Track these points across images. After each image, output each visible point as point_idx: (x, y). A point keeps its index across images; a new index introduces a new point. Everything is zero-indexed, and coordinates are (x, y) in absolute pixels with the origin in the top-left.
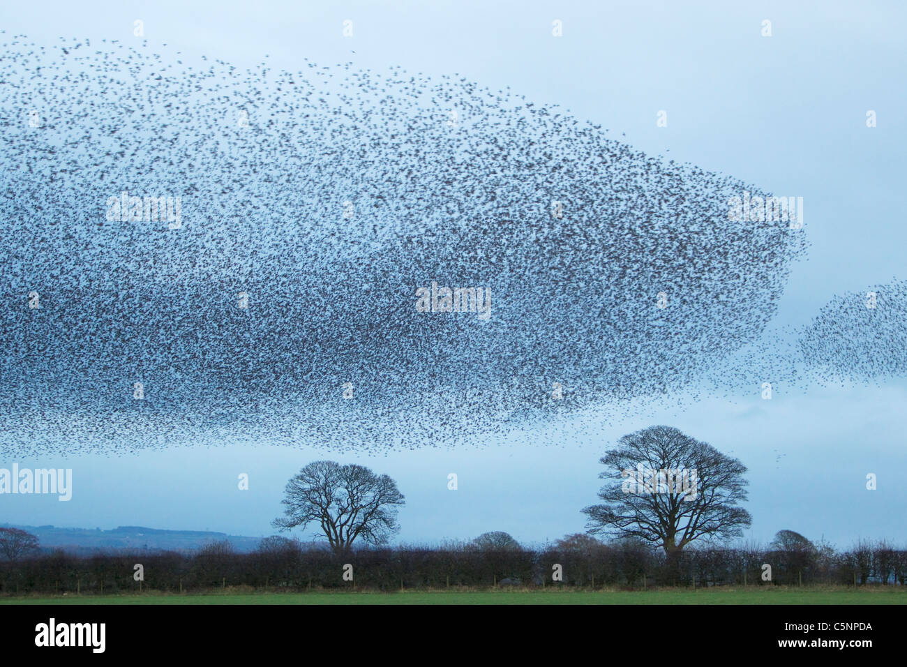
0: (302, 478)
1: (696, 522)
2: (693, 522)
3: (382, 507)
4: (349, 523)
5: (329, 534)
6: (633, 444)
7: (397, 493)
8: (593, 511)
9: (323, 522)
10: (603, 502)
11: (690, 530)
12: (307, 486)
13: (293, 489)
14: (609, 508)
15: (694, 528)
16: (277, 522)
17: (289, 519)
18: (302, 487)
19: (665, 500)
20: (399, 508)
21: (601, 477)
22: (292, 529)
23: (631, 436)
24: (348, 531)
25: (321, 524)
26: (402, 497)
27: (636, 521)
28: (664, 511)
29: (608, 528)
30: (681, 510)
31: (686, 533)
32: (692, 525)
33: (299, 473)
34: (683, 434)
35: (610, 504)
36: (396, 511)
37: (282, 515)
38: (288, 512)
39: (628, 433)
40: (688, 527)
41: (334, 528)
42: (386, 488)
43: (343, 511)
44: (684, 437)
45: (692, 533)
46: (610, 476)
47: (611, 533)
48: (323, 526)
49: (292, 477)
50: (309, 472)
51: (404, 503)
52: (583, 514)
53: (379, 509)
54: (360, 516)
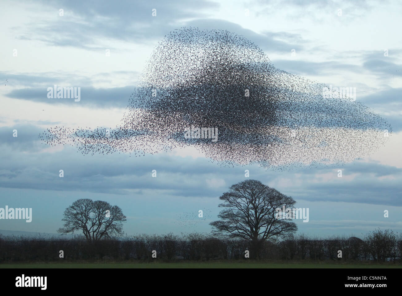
0: (72, 207)
1: (269, 230)
2: (268, 230)
3: (114, 222)
4: (97, 231)
5: (86, 235)
6: (237, 189)
7: (122, 215)
8: (215, 224)
9: (84, 230)
10: (220, 219)
11: (266, 234)
12: (75, 212)
13: (68, 213)
14: (224, 222)
15: (268, 233)
16: (60, 230)
17: (66, 228)
18: (73, 212)
19: (253, 218)
20: (123, 223)
21: (219, 206)
22: (68, 234)
23: (236, 185)
24: (96, 235)
25: (83, 231)
26: (125, 217)
27: (237, 229)
28: (252, 224)
29: (225, 233)
30: (261, 223)
31: (264, 235)
32: (267, 231)
33: (71, 205)
34: (262, 184)
35: (223, 220)
36: (122, 225)
37: (62, 227)
38: (66, 225)
39: (235, 184)
40: (265, 232)
41: (89, 233)
42: (117, 212)
43: (93, 224)
44: (263, 186)
45: (267, 235)
46: (224, 206)
47: (227, 235)
48: (84, 232)
49: (68, 207)
50: (77, 204)
51: (126, 220)
52: (210, 226)
53: (113, 223)
54: (103, 227)
